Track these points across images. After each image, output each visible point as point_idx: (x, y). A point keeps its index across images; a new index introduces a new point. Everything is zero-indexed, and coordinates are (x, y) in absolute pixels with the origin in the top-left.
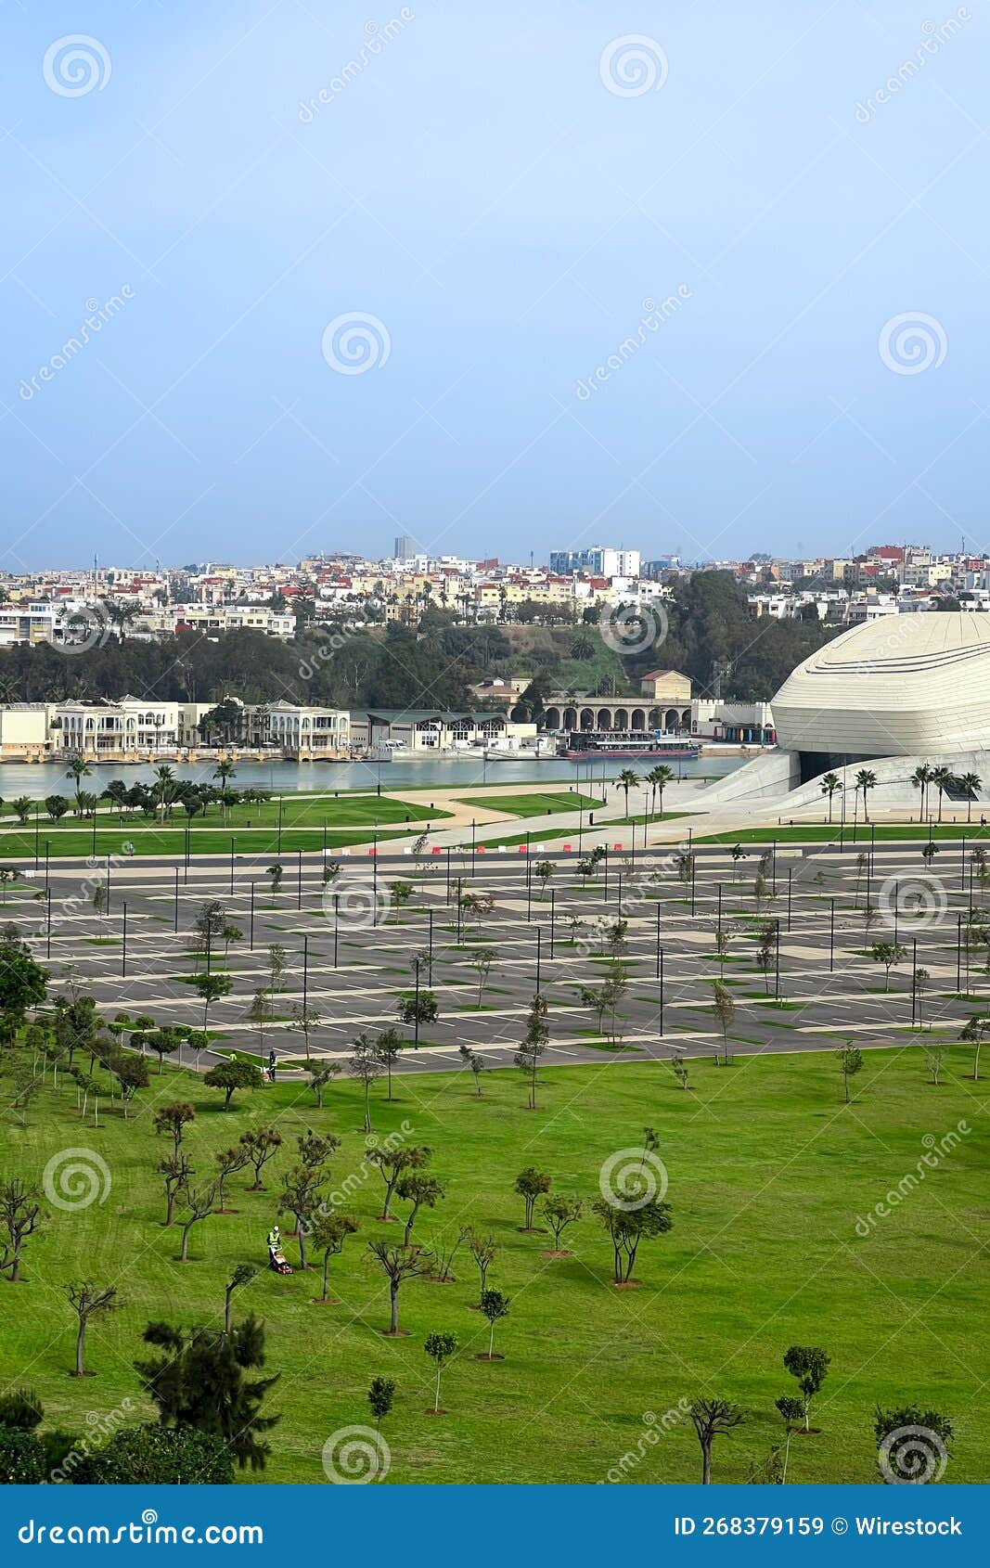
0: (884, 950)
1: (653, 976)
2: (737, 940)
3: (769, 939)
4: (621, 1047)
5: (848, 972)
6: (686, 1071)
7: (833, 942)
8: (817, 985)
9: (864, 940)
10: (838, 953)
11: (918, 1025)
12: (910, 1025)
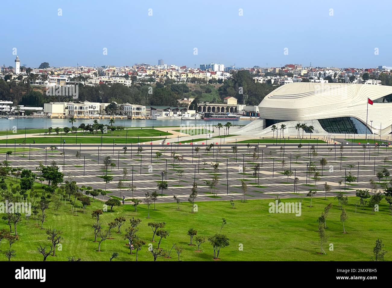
0: (287, 172)
1: (225, 178)
2: (248, 169)
3: (257, 168)
4: (217, 197)
5: (277, 178)
6: (234, 204)
7: (274, 170)
8: (269, 181)
9: (282, 169)
10: (275, 173)
11: (295, 192)
12: (293, 192)
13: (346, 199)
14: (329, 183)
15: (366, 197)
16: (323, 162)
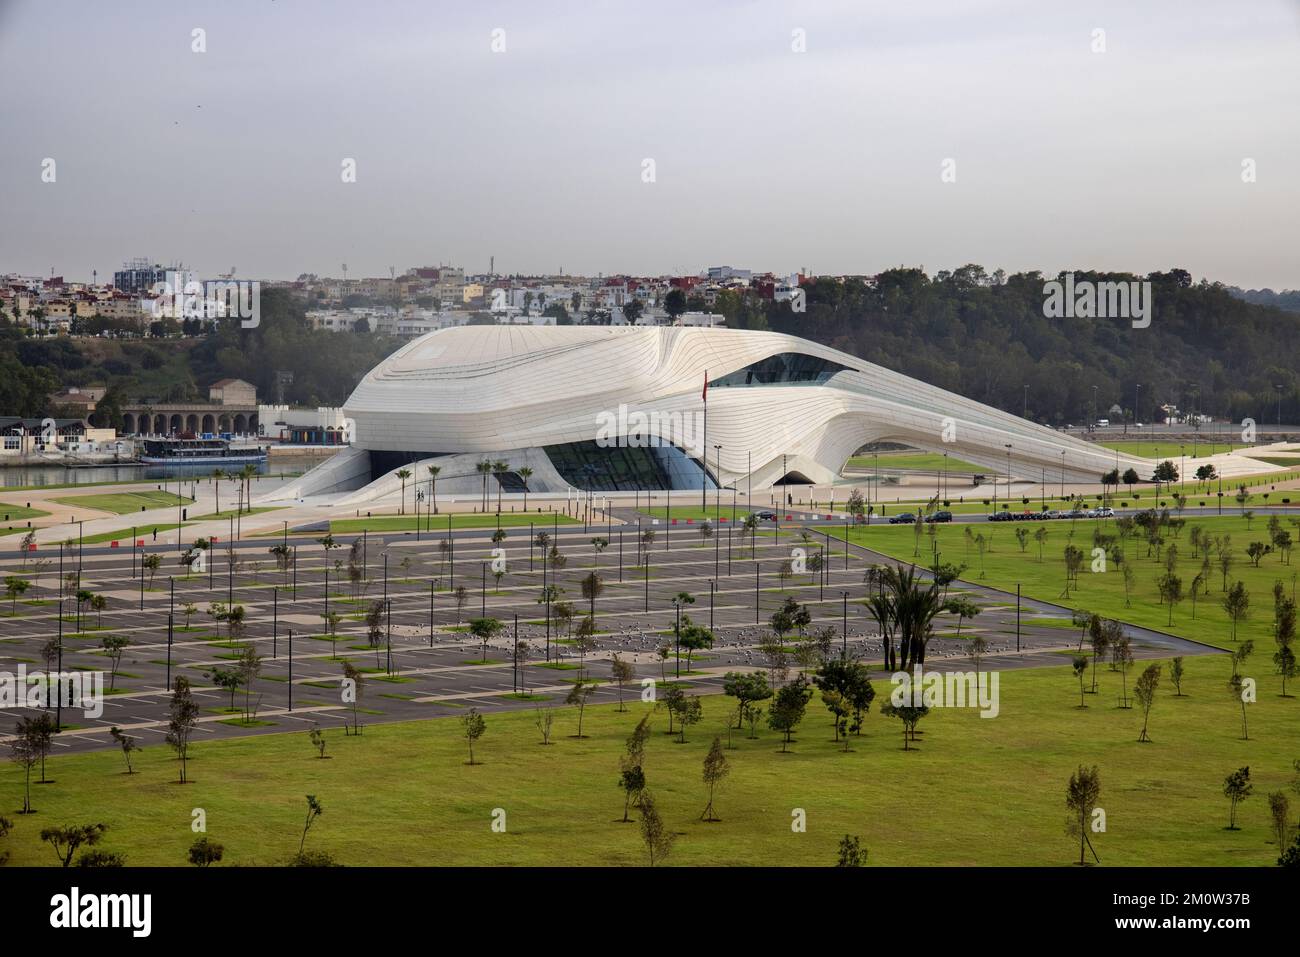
0: (481, 628)
1: (269, 656)
2: (344, 621)
3: (375, 616)
4: (255, 722)
5: (446, 646)
6: (323, 742)
7: (432, 619)
8: (426, 659)
9: (454, 618)
10: (438, 630)
11: (519, 692)
12: (512, 692)
13: (697, 705)
14: (626, 657)
15: (758, 697)
16: (591, 587)
